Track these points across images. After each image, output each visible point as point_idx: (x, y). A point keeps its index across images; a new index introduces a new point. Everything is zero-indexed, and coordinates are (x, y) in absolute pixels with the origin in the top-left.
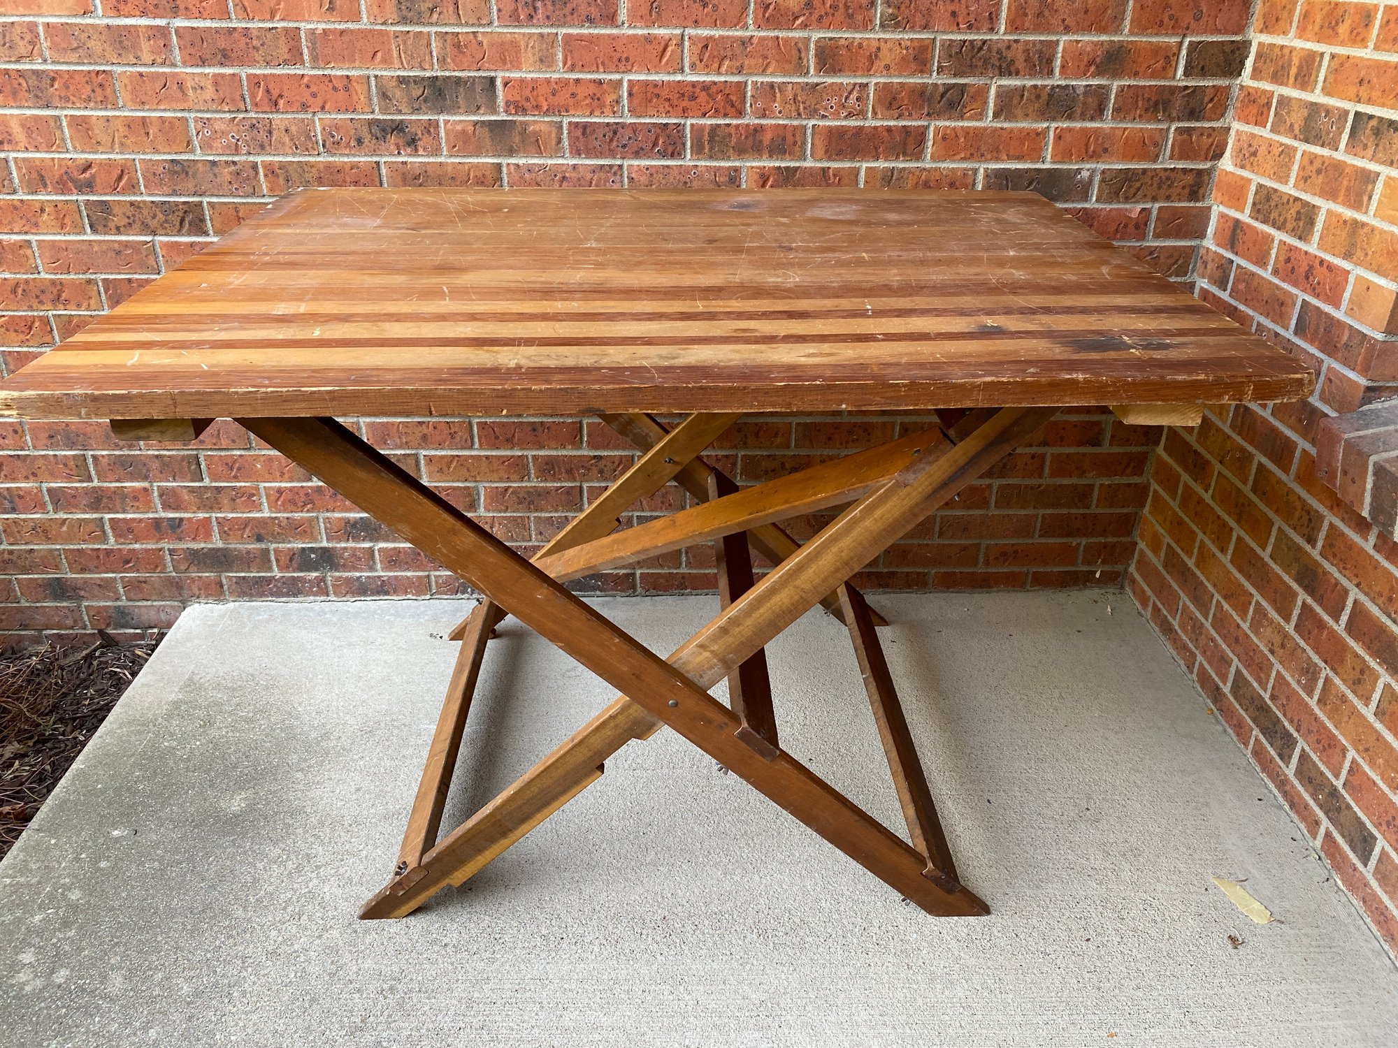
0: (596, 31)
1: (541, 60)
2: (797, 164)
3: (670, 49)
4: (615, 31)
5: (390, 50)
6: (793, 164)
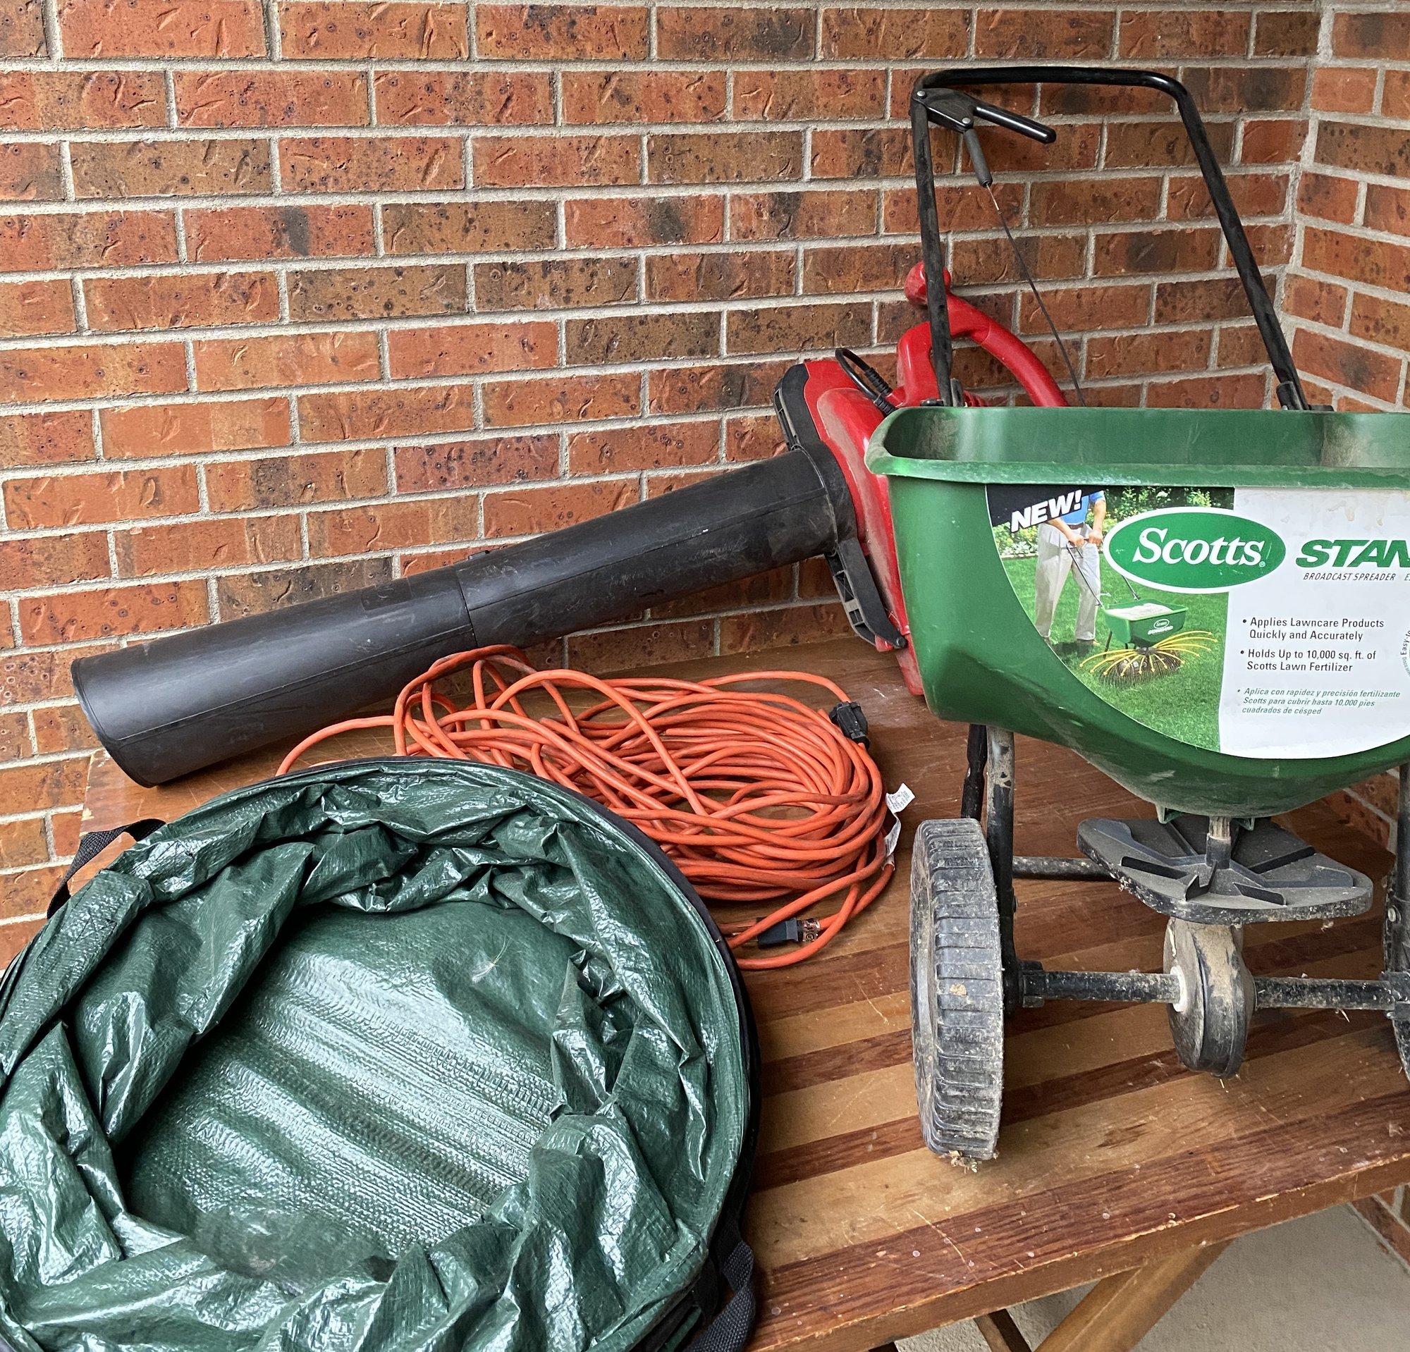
0: (530, 487)
1: (456, 529)
2: (783, 607)
3: (624, 497)
4: (554, 484)
5: (242, 542)
6: (777, 608)
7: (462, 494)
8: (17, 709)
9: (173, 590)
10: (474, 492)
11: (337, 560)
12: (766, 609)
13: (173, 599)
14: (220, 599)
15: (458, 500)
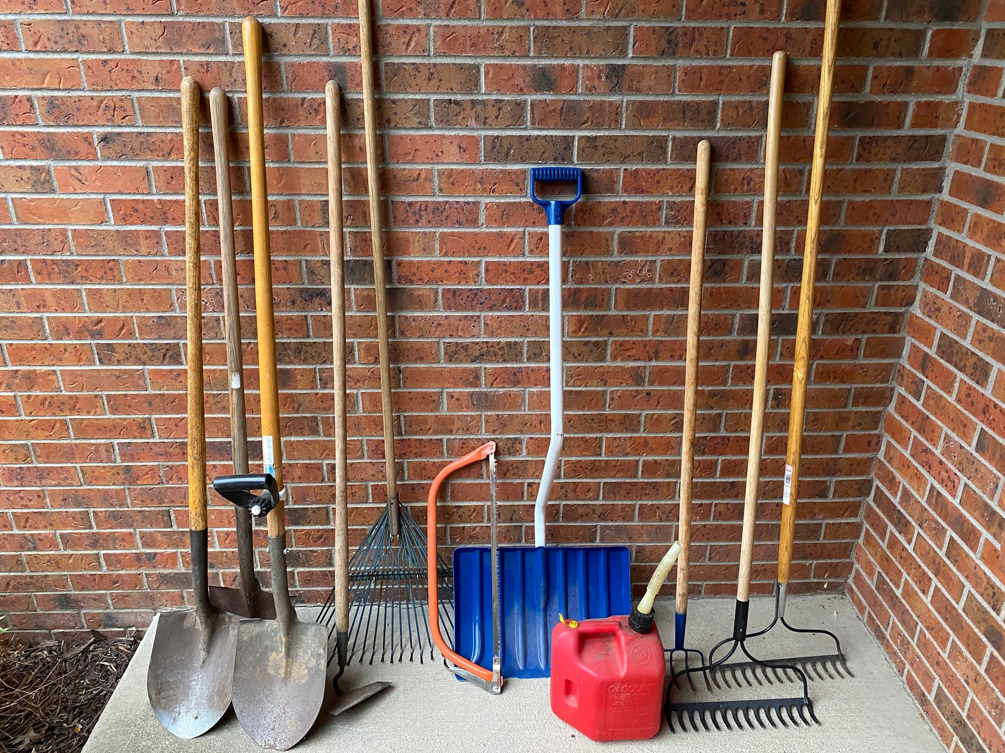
0: (463, 230)
1: (424, 249)
2: (605, 313)
3: (515, 241)
4: (476, 230)
5: (317, 244)
6: (601, 313)
7: (427, 230)
8: (215, 314)
9: (284, 264)
10: (434, 230)
11: (364, 258)
12: (594, 314)
13: (285, 268)
14: (307, 271)
15: (425, 233)
